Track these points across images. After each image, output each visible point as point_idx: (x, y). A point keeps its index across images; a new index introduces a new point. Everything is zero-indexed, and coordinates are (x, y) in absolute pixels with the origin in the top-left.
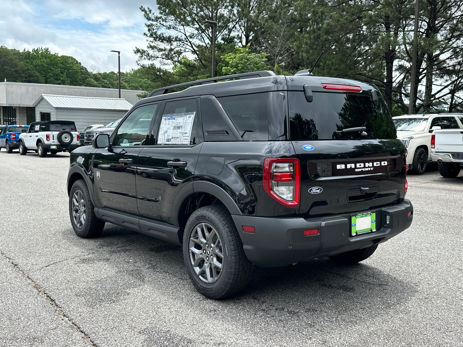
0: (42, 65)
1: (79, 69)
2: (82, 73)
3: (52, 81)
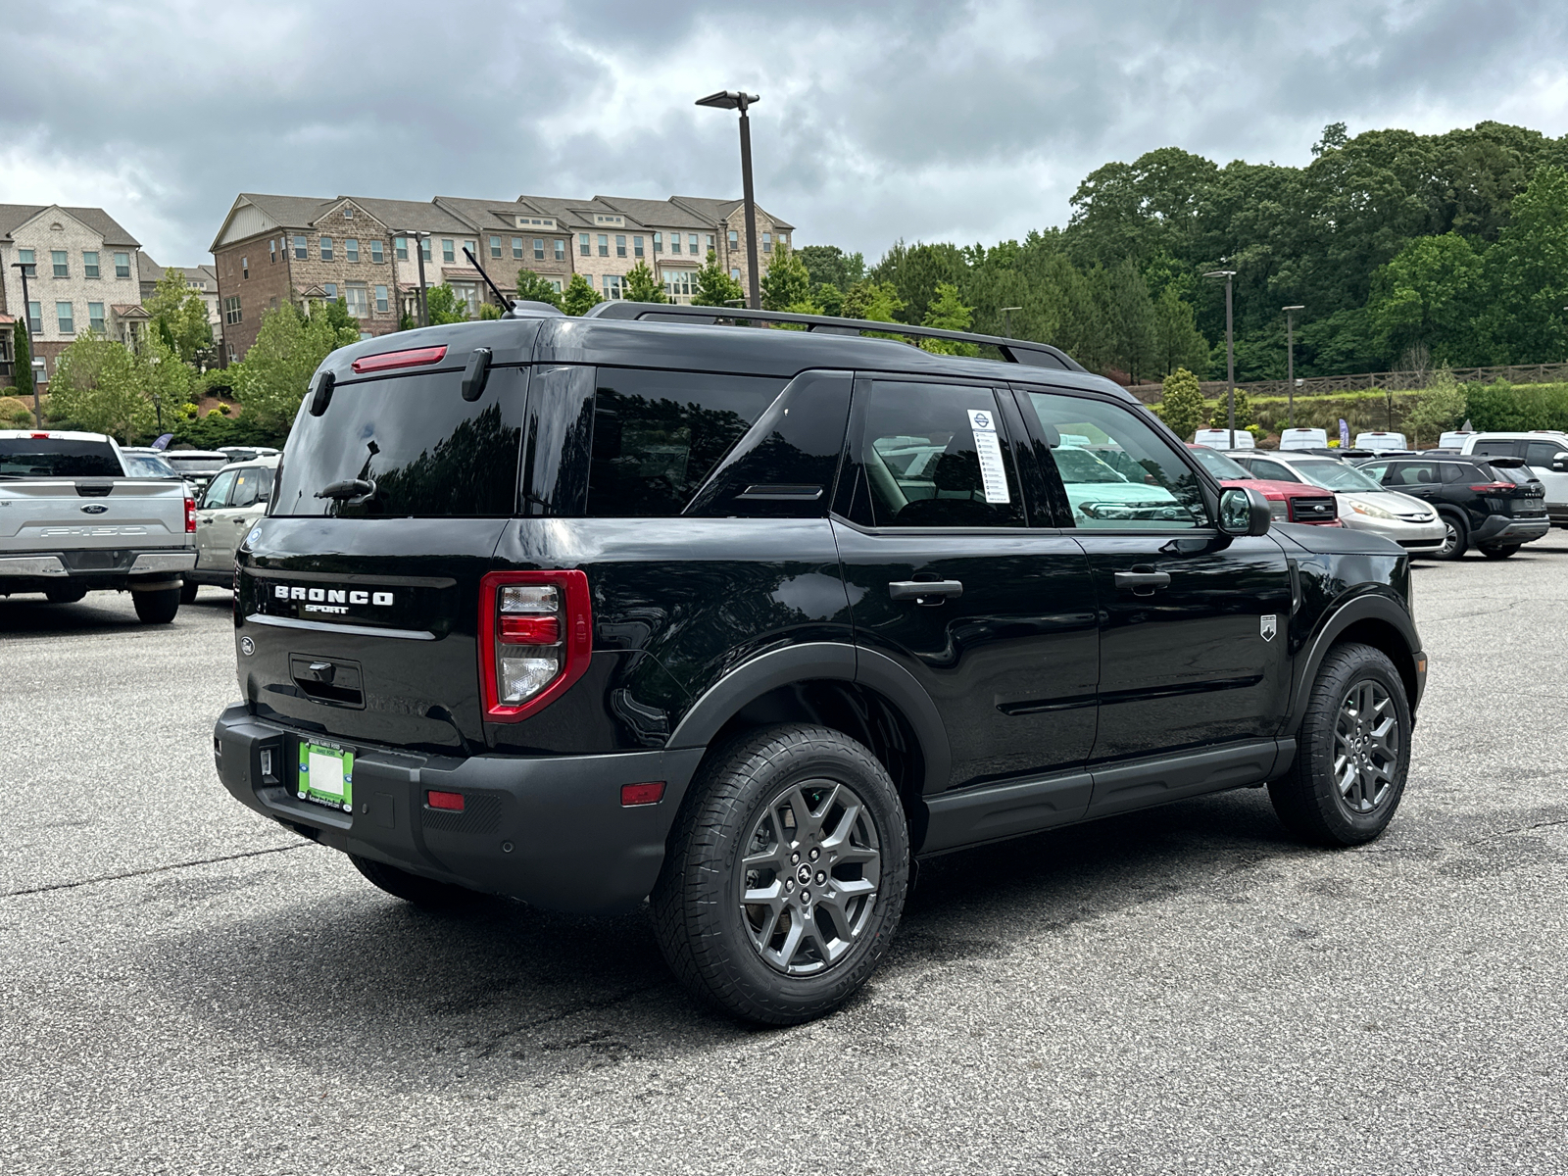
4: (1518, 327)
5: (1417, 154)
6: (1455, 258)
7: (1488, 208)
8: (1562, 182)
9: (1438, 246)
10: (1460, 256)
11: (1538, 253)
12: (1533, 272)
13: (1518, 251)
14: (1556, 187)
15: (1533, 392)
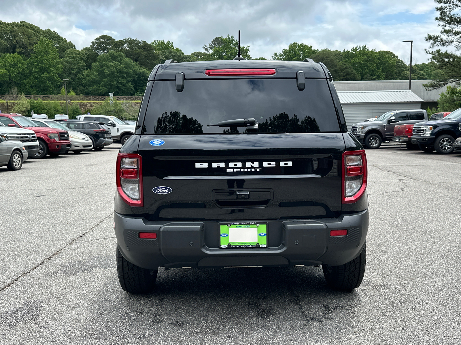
0: (360, 62)
1: (395, 63)
2: (398, 66)
3: (368, 77)
4: (38, 84)
5: (3, 27)
6: (18, 61)
7: (26, 47)
8: (48, 43)
9: (12, 57)
10: (19, 61)
11: (42, 63)
12: (41, 68)
13: (36, 61)
14: (46, 44)
15: (49, 103)
